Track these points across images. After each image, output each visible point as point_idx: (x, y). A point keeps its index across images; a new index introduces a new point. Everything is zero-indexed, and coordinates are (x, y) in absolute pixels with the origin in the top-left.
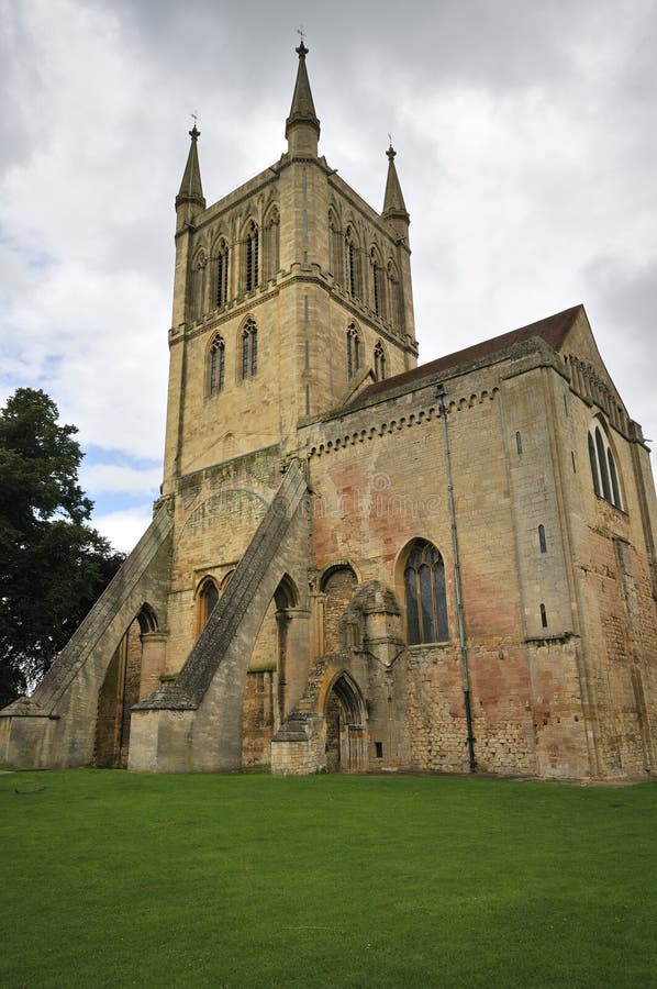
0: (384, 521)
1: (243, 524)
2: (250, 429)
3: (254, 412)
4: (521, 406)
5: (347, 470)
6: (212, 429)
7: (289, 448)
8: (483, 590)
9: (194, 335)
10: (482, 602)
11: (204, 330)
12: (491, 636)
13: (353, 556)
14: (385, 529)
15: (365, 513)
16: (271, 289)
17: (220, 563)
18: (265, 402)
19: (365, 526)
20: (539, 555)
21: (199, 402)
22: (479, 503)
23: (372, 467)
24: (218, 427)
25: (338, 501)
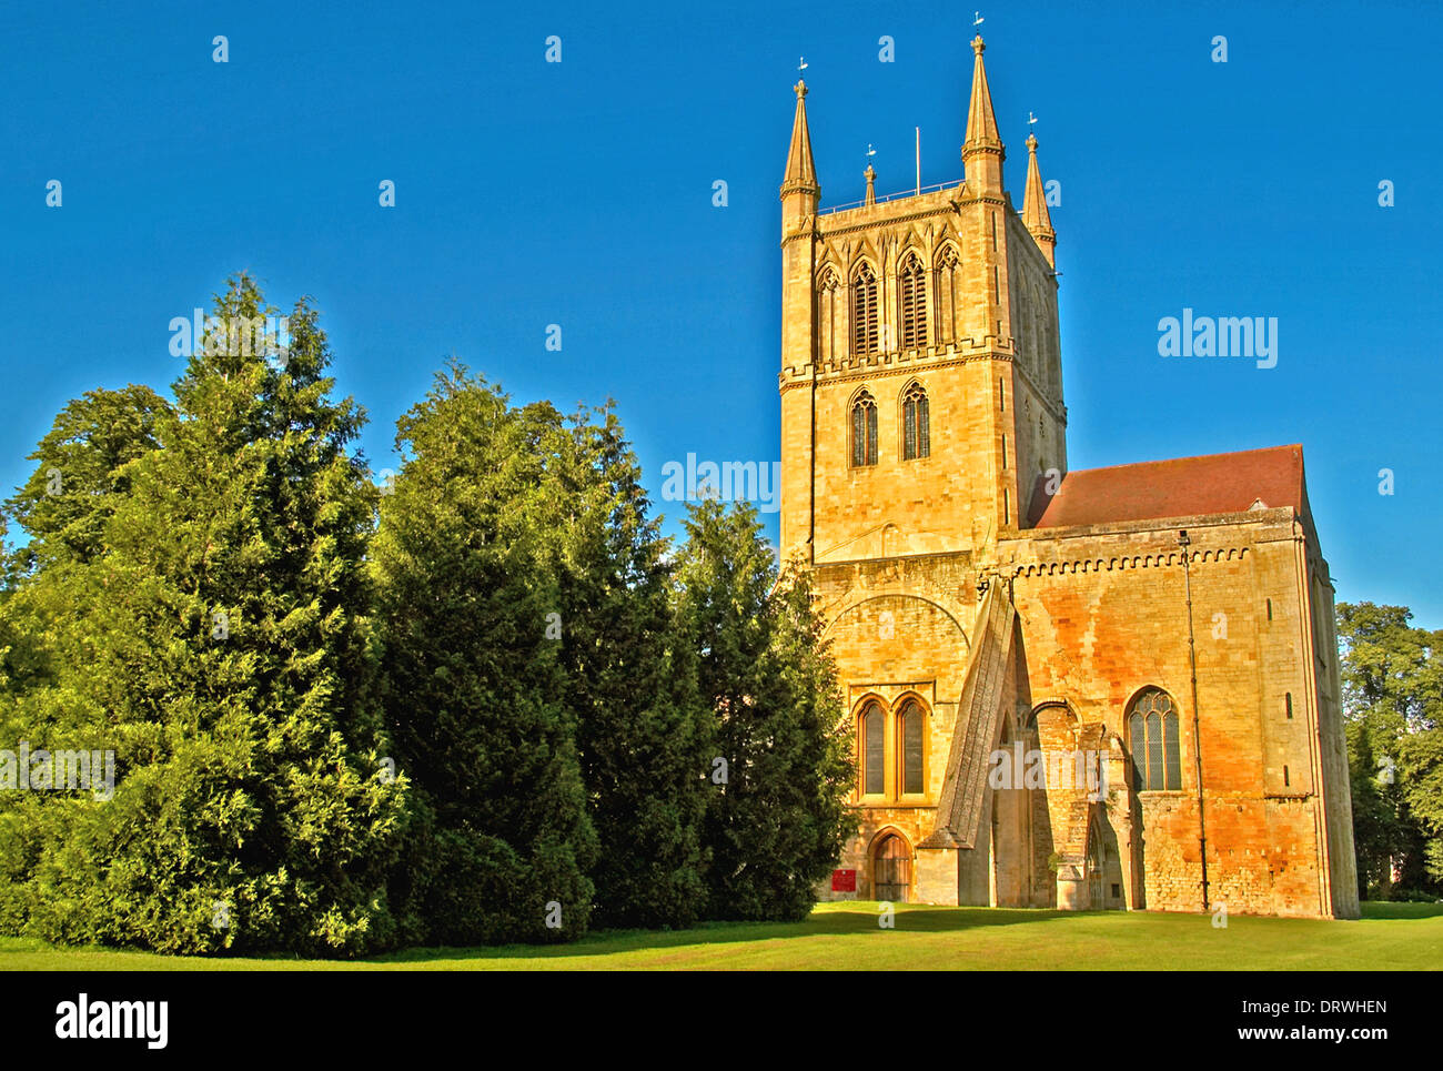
0: (1113, 663)
1: (922, 639)
2: (925, 524)
3: (929, 505)
4: (1273, 572)
5: (1063, 600)
6: (864, 513)
7: (986, 561)
8: (1222, 746)
9: (826, 382)
10: (1221, 756)
11: (844, 379)
12: (1230, 790)
13: (1071, 694)
14: (1111, 671)
15: (1088, 650)
16: (951, 355)
17: (887, 680)
18: (945, 496)
19: (1087, 664)
20: (1285, 720)
21: (841, 472)
22: (1223, 661)
23: (1097, 602)
24: (872, 513)
25: (1053, 633)
